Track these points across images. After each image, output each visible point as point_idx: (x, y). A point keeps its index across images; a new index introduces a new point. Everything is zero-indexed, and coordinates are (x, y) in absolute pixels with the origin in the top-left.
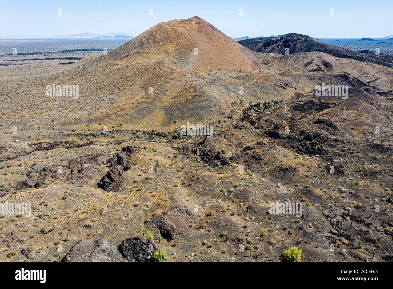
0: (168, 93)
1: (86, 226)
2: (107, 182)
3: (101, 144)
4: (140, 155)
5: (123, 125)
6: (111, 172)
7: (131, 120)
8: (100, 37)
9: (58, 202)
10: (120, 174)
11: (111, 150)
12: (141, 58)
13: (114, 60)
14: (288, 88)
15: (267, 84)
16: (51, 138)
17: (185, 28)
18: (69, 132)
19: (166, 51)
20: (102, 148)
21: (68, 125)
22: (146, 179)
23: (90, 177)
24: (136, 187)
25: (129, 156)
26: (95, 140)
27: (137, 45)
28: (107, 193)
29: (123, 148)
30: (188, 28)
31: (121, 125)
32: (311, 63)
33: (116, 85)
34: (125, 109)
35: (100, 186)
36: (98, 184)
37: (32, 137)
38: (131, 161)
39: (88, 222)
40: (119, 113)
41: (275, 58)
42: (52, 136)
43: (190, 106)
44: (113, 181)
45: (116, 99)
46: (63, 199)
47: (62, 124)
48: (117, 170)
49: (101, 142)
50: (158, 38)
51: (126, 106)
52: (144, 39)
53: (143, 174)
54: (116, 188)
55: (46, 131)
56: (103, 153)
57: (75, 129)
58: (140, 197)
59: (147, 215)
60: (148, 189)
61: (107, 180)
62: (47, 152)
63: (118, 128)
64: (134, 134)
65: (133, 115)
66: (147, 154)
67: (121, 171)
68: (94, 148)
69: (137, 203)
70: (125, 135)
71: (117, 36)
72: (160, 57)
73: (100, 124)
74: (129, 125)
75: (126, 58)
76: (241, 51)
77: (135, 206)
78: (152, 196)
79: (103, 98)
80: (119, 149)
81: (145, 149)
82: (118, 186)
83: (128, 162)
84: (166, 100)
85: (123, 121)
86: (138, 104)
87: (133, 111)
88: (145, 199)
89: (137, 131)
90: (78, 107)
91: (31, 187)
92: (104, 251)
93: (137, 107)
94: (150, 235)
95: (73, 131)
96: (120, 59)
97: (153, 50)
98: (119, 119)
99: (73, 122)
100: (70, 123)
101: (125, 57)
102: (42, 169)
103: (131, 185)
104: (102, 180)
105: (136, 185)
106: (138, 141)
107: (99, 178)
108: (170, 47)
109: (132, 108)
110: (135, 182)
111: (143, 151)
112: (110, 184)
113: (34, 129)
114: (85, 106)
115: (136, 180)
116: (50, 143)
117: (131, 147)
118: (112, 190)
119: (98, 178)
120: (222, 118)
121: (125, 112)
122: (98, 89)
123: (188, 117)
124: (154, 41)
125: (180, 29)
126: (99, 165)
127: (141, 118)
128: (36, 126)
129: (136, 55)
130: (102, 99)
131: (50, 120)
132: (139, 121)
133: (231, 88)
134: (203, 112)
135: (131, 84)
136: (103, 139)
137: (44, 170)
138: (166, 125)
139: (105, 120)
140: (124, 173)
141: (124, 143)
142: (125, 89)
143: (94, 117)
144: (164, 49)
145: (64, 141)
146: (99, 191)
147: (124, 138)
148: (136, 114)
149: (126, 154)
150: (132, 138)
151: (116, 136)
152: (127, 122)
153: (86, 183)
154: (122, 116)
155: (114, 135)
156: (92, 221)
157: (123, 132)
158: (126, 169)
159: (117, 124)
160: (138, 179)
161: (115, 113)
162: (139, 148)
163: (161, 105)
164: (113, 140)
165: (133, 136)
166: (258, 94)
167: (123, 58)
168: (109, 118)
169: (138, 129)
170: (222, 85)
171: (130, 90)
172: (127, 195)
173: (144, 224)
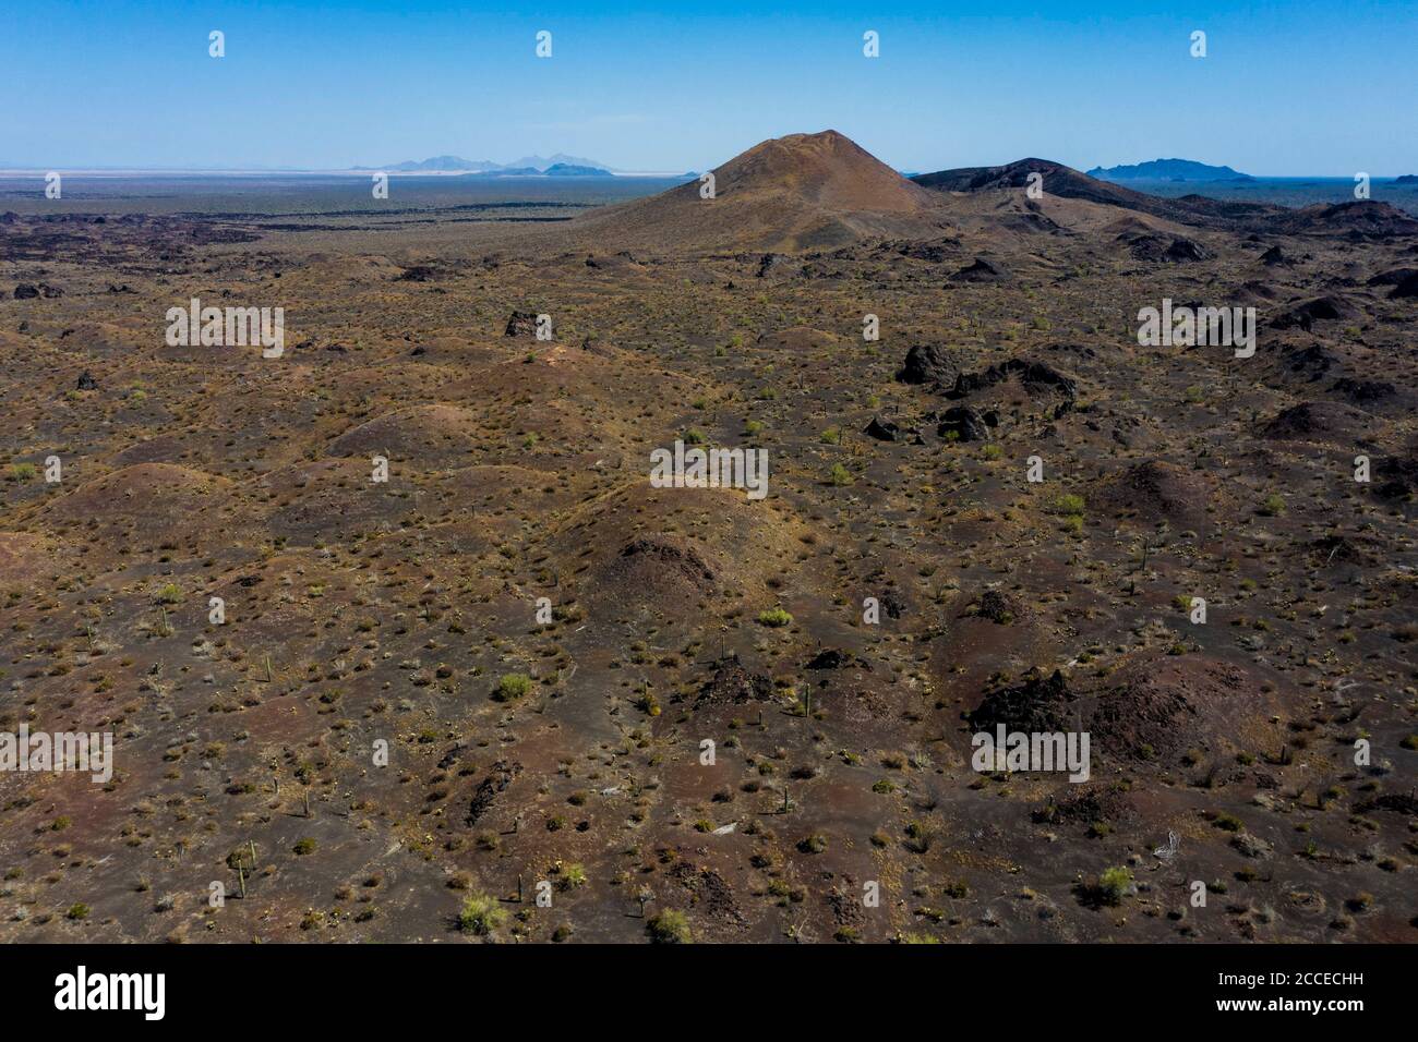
0: (797, 225)
8: (499, 173)
12: (747, 194)
14: (949, 228)
15: (920, 222)
17: (812, 149)
19: (785, 185)
27: (735, 177)
30: (817, 149)
32: (1007, 203)
41: (958, 198)
43: (822, 234)
50: (770, 165)
52: (745, 168)
71: (556, 167)
72: (778, 192)
76: (902, 186)
84: (797, 230)
97: (764, 183)
108: (791, 179)
120: (855, 245)
123: (820, 244)
124: (764, 171)
125: (805, 152)
129: (736, 191)
133: (871, 223)
134: (837, 239)
138: (798, 251)
144: (781, 181)
163: (791, 234)
166: (906, 232)
170: (861, 220)
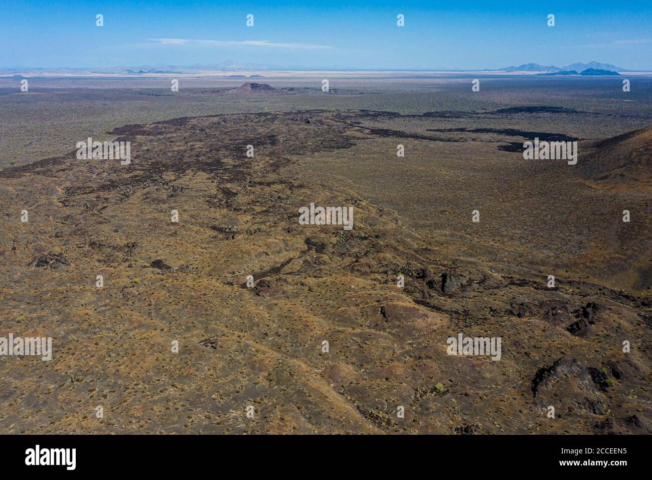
1: (561, 352)
2: (575, 329)
3: (567, 292)
4: (604, 315)
5: (590, 278)
6: (579, 322)
7: (600, 275)
9: (540, 332)
10: (586, 326)
11: (576, 301)
12: (624, 186)
13: (587, 179)
16: (520, 274)
18: (536, 273)
20: (568, 296)
21: (535, 264)
22: (608, 335)
23: (562, 321)
24: (598, 339)
25: (594, 312)
26: (561, 286)
28: (574, 337)
29: (589, 303)
31: (588, 277)
33: (586, 223)
34: (594, 261)
35: (568, 330)
36: (567, 328)
37: (505, 270)
38: (596, 317)
39: (563, 350)
40: (587, 264)
42: (521, 273)
44: (580, 329)
45: (586, 243)
46: (544, 331)
47: (530, 263)
48: (585, 322)
49: (566, 290)
51: (596, 258)
53: (605, 332)
54: (582, 335)
55: (516, 267)
56: (568, 302)
57: (542, 271)
58: (600, 347)
59: (604, 360)
60: (608, 343)
61: (575, 327)
62: (520, 288)
63: (585, 280)
64: (600, 289)
65: (602, 269)
66: (611, 314)
67: (587, 324)
68: (560, 295)
69: (598, 350)
70: (591, 289)
73: (566, 271)
74: (596, 280)
75: (603, 181)
77: (597, 351)
78: (611, 349)
79: (570, 238)
80: (584, 302)
81: (610, 309)
82: (583, 334)
83: (593, 317)
84: (643, 260)
85: (590, 274)
86: (610, 258)
87: (603, 266)
88: (605, 349)
89: (604, 288)
90: (541, 243)
91: (515, 315)
92: (578, 366)
93: (608, 261)
94: (605, 370)
95: (540, 272)
96: (596, 180)
97: (644, 177)
98: (587, 270)
99: (540, 262)
100: (537, 264)
101: (603, 178)
102: (520, 303)
103: (594, 336)
104: (571, 326)
105: (597, 337)
106: (604, 299)
107: (569, 324)
109: (603, 262)
110: (597, 335)
111: (608, 311)
112: (577, 330)
113: (504, 261)
114: (549, 244)
115: (599, 333)
116: (519, 280)
117: (597, 305)
118: (578, 335)
119: (567, 323)
121: (595, 265)
122: (564, 223)
126: (568, 313)
127: (611, 274)
128: (506, 259)
129: (619, 179)
130: (568, 238)
131: (517, 255)
132: (608, 277)
135: (605, 225)
136: (569, 288)
137: (522, 304)
138: (637, 289)
139: (573, 268)
140: (590, 325)
141: (589, 297)
142: (596, 231)
143: (562, 262)
145: (532, 280)
146: (567, 333)
147: (589, 292)
148: (606, 270)
149: (593, 310)
150: (597, 293)
151: (582, 288)
152: (594, 275)
153: (558, 325)
154: (591, 268)
155: (580, 286)
156: (566, 351)
157: (589, 285)
158: (591, 323)
159: (584, 275)
160: (600, 333)
161: (583, 263)
162: (605, 308)
163: (637, 265)
164: (578, 290)
165: (599, 292)
167: (599, 179)
168: (577, 267)
169: (605, 286)
171: (603, 235)
172: (590, 343)
173: (601, 364)
